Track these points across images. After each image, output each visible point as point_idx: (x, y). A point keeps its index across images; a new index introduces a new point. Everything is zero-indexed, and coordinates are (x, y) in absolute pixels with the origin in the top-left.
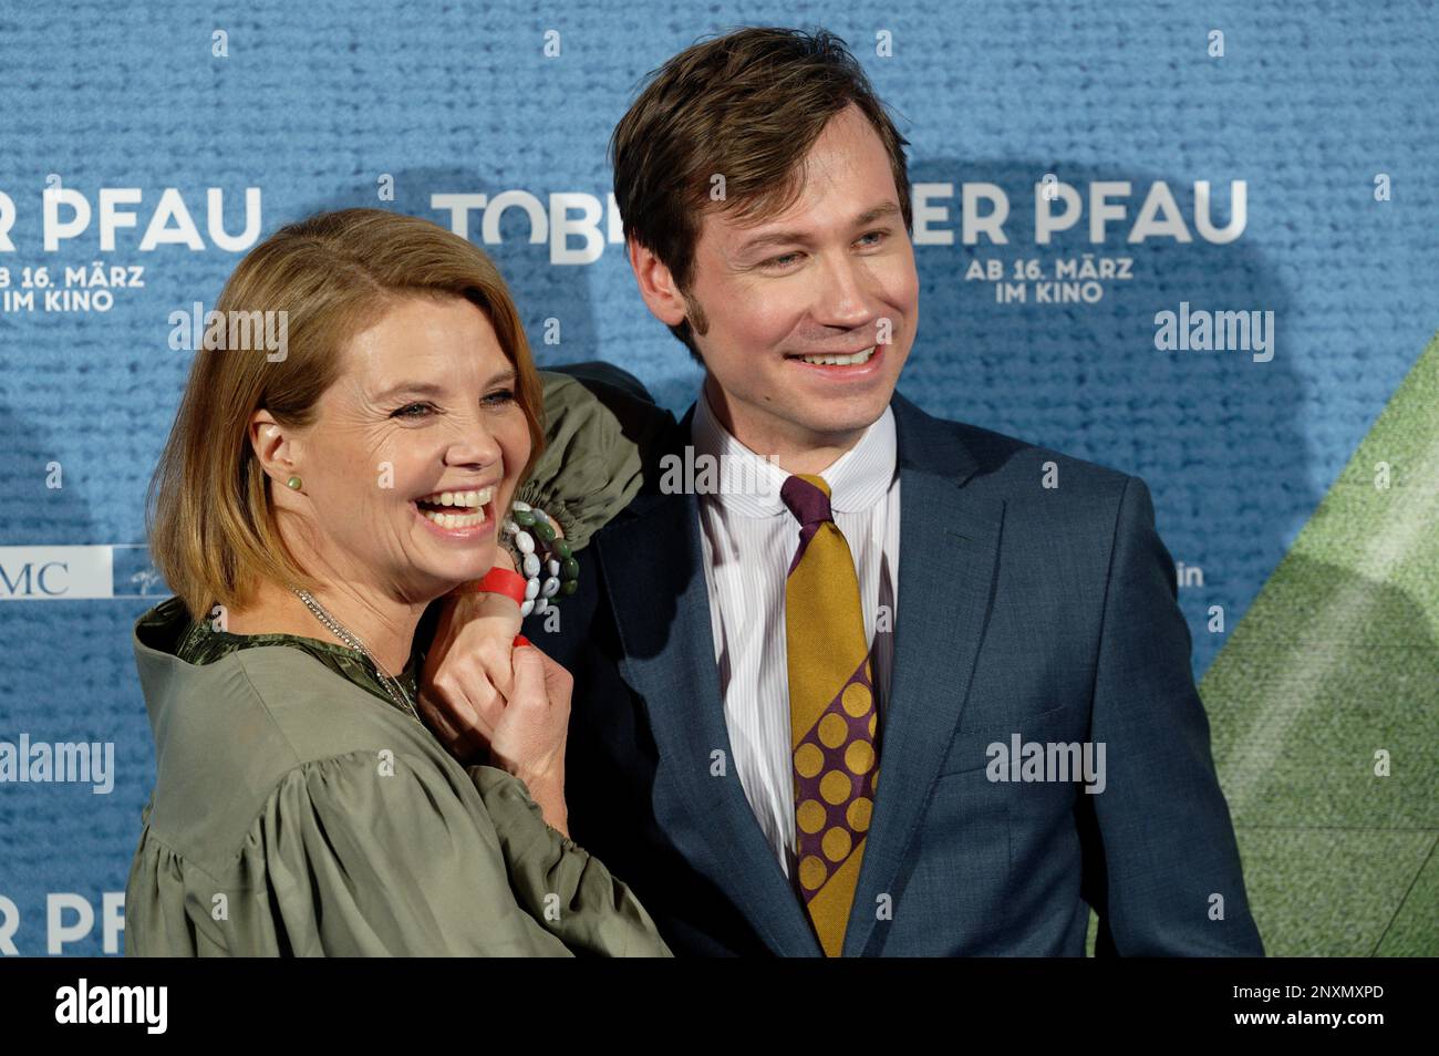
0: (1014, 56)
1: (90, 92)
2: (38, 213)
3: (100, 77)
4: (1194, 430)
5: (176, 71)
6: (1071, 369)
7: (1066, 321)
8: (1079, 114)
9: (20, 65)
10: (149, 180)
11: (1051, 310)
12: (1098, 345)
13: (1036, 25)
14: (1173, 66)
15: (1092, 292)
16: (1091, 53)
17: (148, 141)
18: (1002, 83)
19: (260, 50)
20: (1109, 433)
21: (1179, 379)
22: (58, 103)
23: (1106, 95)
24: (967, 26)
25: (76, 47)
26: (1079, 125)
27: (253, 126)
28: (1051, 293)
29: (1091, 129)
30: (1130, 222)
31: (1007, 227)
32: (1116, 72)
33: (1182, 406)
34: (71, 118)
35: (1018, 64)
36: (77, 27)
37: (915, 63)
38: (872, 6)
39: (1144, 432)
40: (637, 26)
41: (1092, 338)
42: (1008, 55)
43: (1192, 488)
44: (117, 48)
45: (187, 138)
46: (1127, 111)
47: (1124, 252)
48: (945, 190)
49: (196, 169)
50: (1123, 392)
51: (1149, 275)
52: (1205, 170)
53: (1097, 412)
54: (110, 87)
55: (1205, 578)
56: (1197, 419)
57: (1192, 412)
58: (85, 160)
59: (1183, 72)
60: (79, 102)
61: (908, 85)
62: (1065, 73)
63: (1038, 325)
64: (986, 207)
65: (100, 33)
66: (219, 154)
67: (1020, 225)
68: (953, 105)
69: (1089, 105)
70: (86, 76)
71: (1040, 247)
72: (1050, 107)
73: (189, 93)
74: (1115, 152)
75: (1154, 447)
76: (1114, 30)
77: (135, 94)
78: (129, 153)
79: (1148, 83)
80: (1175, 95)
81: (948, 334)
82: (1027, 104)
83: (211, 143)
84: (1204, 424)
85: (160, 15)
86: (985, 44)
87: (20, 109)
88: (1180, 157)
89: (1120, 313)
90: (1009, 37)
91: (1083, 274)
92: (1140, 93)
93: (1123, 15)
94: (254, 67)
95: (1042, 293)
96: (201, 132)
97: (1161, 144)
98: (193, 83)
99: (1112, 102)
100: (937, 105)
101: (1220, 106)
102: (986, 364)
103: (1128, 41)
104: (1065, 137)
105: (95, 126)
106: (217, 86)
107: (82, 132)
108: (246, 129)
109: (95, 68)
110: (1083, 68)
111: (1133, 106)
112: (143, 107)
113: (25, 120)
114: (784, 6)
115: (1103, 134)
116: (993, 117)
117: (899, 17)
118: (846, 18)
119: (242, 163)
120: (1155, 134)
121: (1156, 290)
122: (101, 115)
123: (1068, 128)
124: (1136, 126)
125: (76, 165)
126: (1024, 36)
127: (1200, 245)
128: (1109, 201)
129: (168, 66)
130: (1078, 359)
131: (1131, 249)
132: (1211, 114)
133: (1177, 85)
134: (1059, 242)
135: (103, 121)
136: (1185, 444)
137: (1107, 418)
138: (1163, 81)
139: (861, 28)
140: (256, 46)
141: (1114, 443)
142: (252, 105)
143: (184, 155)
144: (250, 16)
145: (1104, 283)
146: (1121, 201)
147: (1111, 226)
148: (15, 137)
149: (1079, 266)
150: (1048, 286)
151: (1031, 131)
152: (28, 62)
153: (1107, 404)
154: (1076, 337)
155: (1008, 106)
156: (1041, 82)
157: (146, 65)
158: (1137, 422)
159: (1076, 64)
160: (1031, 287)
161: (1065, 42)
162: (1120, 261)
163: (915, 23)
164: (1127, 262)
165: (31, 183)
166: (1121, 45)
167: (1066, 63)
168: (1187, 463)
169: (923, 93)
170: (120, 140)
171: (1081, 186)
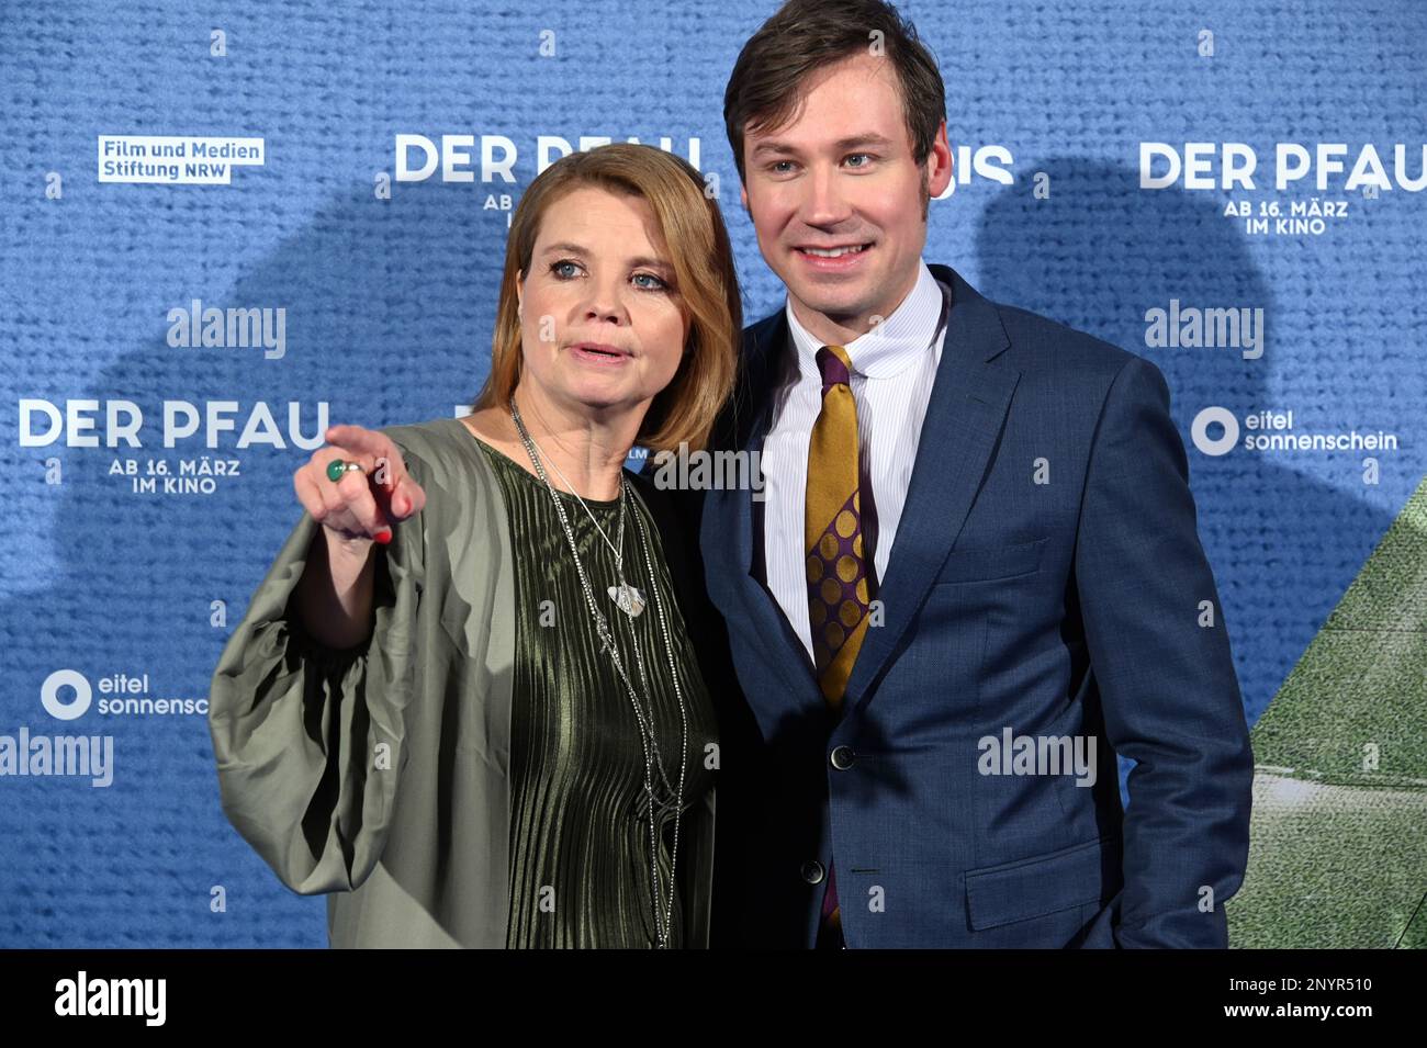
0: (1262, 47)
1: (574, 64)
2: (534, 154)
3: (581, 52)
4: (1392, 331)
5: (638, 49)
6: (1301, 284)
7: (1299, 248)
8: (1310, 92)
9: (522, 43)
10: (617, 131)
11: (1287, 240)
12: (1322, 267)
13: (1278, 25)
14: (1380, 57)
15: (1317, 227)
16: (1319, 46)
17: (616, 101)
18: (1252, 68)
19: (701, 34)
20: (1328, 333)
21: (1381, 293)
22: (550, 71)
23: (1330, 79)
24: (1228, 25)
25: (564, 29)
26: (1310, 100)
27: (695, 91)
28: (1287, 227)
29: (1318, 104)
30: (1346, 175)
31: (1255, 176)
32: (1337, 61)
33: (1383, 314)
34: (559, 83)
35: (1265, 54)
36: (564, 14)
37: (1187, 51)
38: (1157, 8)
39: (1355, 333)
40: (982, 21)
41: (1317, 261)
42: (1258, 47)
43: (1391, 376)
44: (595, 30)
45: (646, 100)
46: (1346, 90)
47: (1341, 196)
48: (1210, 148)
49: (651, 123)
50: (1339, 302)
51: (1360, 214)
52: (1403, 136)
53: (1320, 317)
54: (590, 60)
55: (1398, 443)
56: (1394, 324)
57: (1390, 318)
58: (570, 115)
59: (1388, 62)
60: (565, 71)
61: (1183, 68)
62: (1299, 62)
63: (1278, 251)
64: (1239, 161)
65: (582, 20)
66: (669, 112)
67: (1264, 175)
68: (1216, 85)
69: (1317, 85)
70: (571, 52)
71: (1279, 192)
72: (1288, 86)
73: (647, 66)
74: (1336, 121)
75: (1362, 344)
76: (1338, 29)
77: (607, 65)
78: (601, 110)
79: (1362, 69)
80: (1381, 79)
81: (1210, 257)
82: (1271, 84)
83: (663, 104)
84: (1399, 327)
85: (627, 6)
86: (1240, 39)
87: (521, 75)
88: (1384, 126)
89: (1338, 243)
90: (1259, 34)
91: (1311, 213)
92: (1355, 77)
93: (1343, 19)
94: (697, 47)
95: (1280, 227)
96: (656, 95)
97: (1370, 116)
98: (651, 58)
99: (1334, 84)
100: (1204, 84)
101: (1415, 88)
102: (1238, 279)
103: (1346, 37)
104: (1298, 109)
105: (577, 89)
106: (668, 61)
107: (568, 93)
108: (689, 93)
109: (578, 45)
110: (1313, 58)
111: (1350, 87)
112: (613, 75)
113: (525, 84)
114: (1092, 8)
115: (1326, 108)
116: (1246, 93)
117: (1177, 18)
118: (1138, 18)
119: (684, 118)
120: (1366, 108)
121: (1365, 225)
122: (581, 81)
123: (1301, 103)
124: (1353, 103)
125: (563, 119)
126: (1269, 33)
127: (1399, 193)
128: (1330, 158)
129: (632, 45)
130: (1306, 277)
131: (1347, 194)
132: (1407, 94)
133: (1383, 71)
134: (1294, 189)
135: (583, 86)
136: (1385, 342)
137: (1327, 322)
138: (1372, 68)
139: (1148, 25)
140: (698, 31)
141: (1332, 341)
142: (695, 75)
143: (643, 112)
144: (694, 8)
145: (1326, 220)
146: (1340, 158)
147: (1332, 177)
148: (517, 96)
149: (1308, 207)
150: (1285, 221)
151: (1274, 105)
152: (528, 40)
153: (1328, 311)
154: (1305, 260)
155: (1256, 86)
156: (1282, 68)
157: (616, 44)
158: (1350, 325)
159: (1308, 55)
160: (1272, 222)
161: (1301, 38)
162: (1338, 204)
163: (1188, 22)
164: (1344, 205)
165: (528, 131)
166: (1342, 41)
167: (1300, 54)
168: (1386, 356)
169: (1194, 74)
170: (595, 100)
171: (1310, 147)
